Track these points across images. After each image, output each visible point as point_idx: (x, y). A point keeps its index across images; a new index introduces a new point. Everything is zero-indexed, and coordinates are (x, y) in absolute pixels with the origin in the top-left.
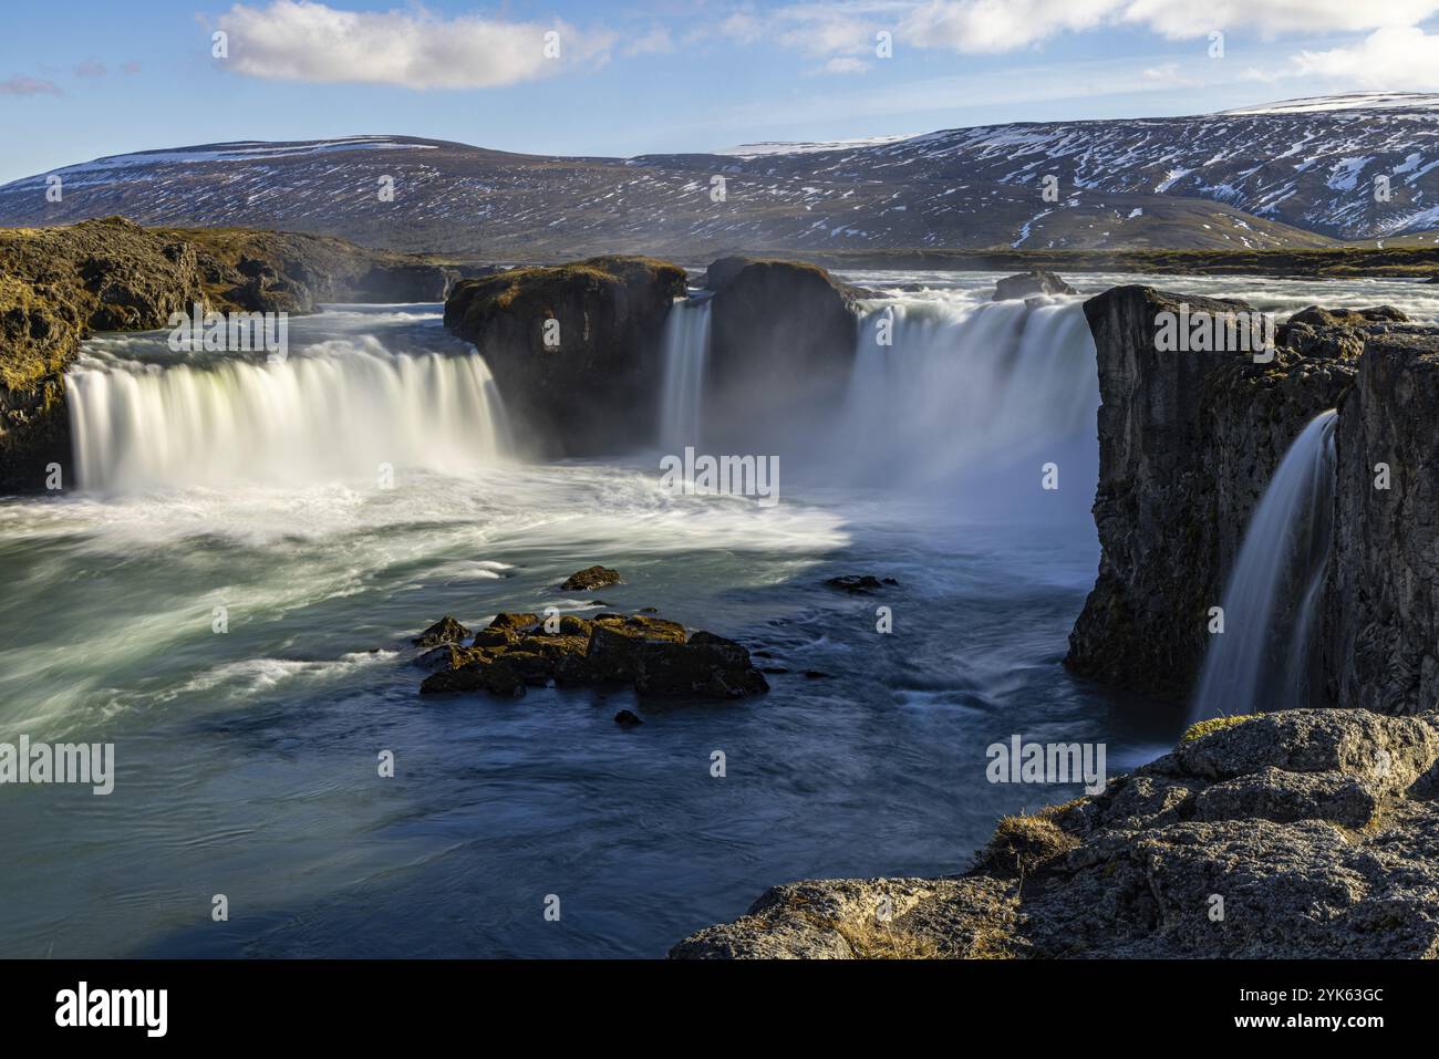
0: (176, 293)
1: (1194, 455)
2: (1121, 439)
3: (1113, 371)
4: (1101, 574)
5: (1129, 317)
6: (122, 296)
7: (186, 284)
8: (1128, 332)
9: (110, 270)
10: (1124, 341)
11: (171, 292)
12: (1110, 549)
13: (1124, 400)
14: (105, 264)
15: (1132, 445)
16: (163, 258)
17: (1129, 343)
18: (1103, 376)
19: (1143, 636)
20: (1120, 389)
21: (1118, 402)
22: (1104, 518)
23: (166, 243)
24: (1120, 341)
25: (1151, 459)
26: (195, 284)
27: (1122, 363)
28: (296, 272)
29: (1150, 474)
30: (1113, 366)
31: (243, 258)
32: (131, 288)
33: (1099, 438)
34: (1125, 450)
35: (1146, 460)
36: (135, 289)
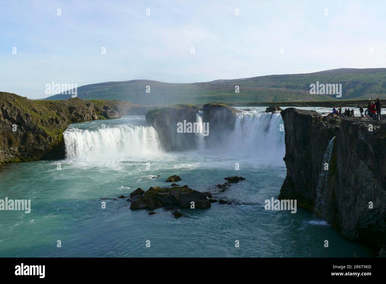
0: (89, 114)
2: (290, 144)
3: (288, 128)
5: (291, 115)
6: (77, 114)
7: (91, 112)
8: (291, 119)
9: (74, 109)
11: (88, 114)
12: (288, 169)
14: (74, 108)
15: (293, 145)
16: (86, 106)
17: (291, 121)
20: (289, 132)
21: (289, 135)
22: (287, 162)
23: (87, 103)
24: (289, 121)
25: (297, 148)
26: (93, 112)
27: (290, 126)
28: (116, 108)
31: (105, 106)
32: (79, 113)
34: (291, 146)
36: (80, 113)
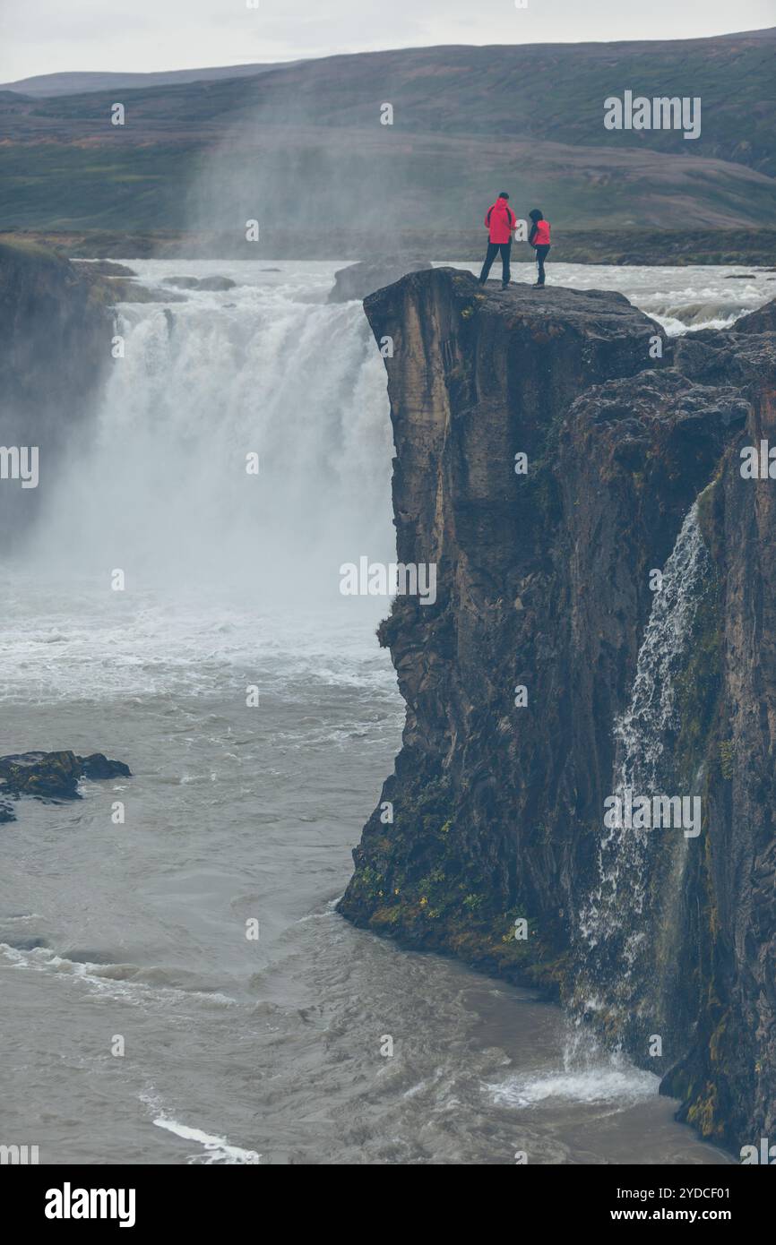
1: (538, 550)
2: (430, 524)
3: (414, 410)
4: (406, 747)
5: (435, 322)
8: (436, 346)
10: (429, 363)
12: (416, 706)
13: (431, 457)
15: (446, 533)
17: (437, 365)
18: (399, 419)
19: (466, 850)
20: (426, 439)
21: (423, 461)
22: (403, 654)
24: (423, 362)
25: (471, 556)
27: (427, 397)
29: (471, 581)
30: (413, 402)
33: (395, 522)
34: (437, 540)
35: (464, 559)
